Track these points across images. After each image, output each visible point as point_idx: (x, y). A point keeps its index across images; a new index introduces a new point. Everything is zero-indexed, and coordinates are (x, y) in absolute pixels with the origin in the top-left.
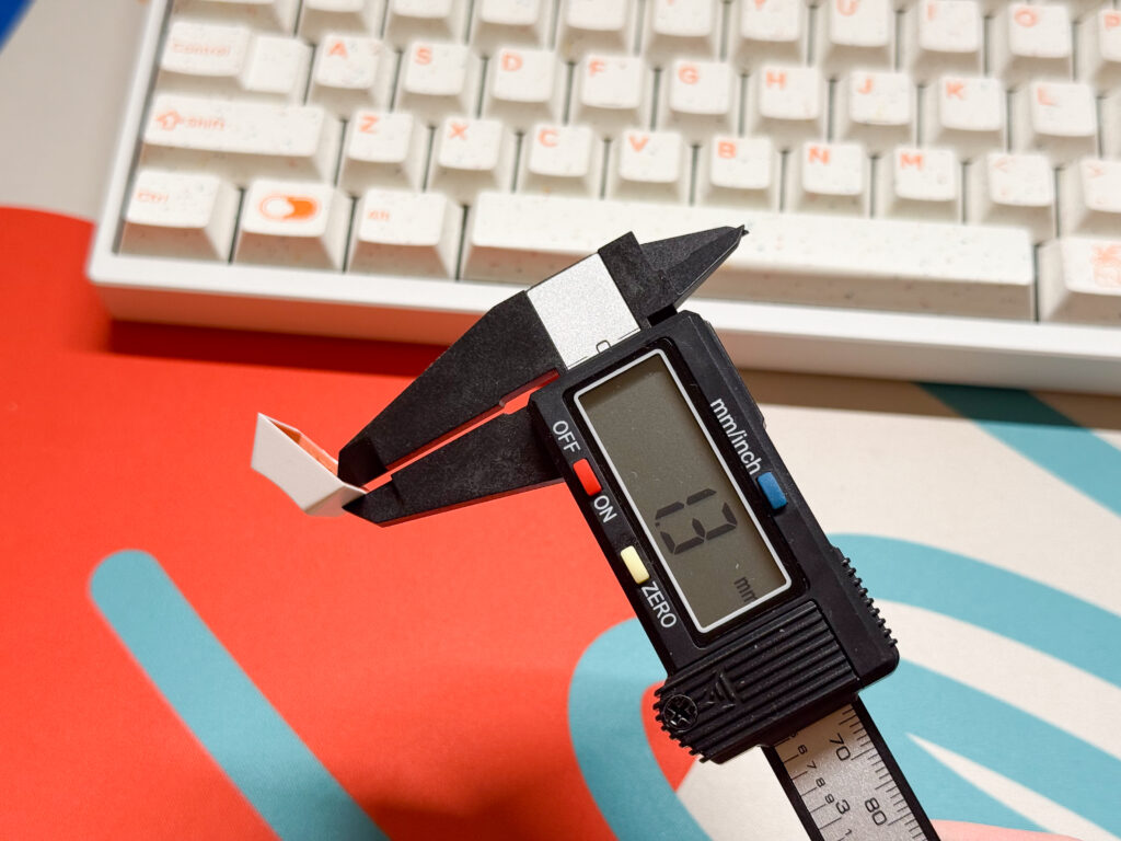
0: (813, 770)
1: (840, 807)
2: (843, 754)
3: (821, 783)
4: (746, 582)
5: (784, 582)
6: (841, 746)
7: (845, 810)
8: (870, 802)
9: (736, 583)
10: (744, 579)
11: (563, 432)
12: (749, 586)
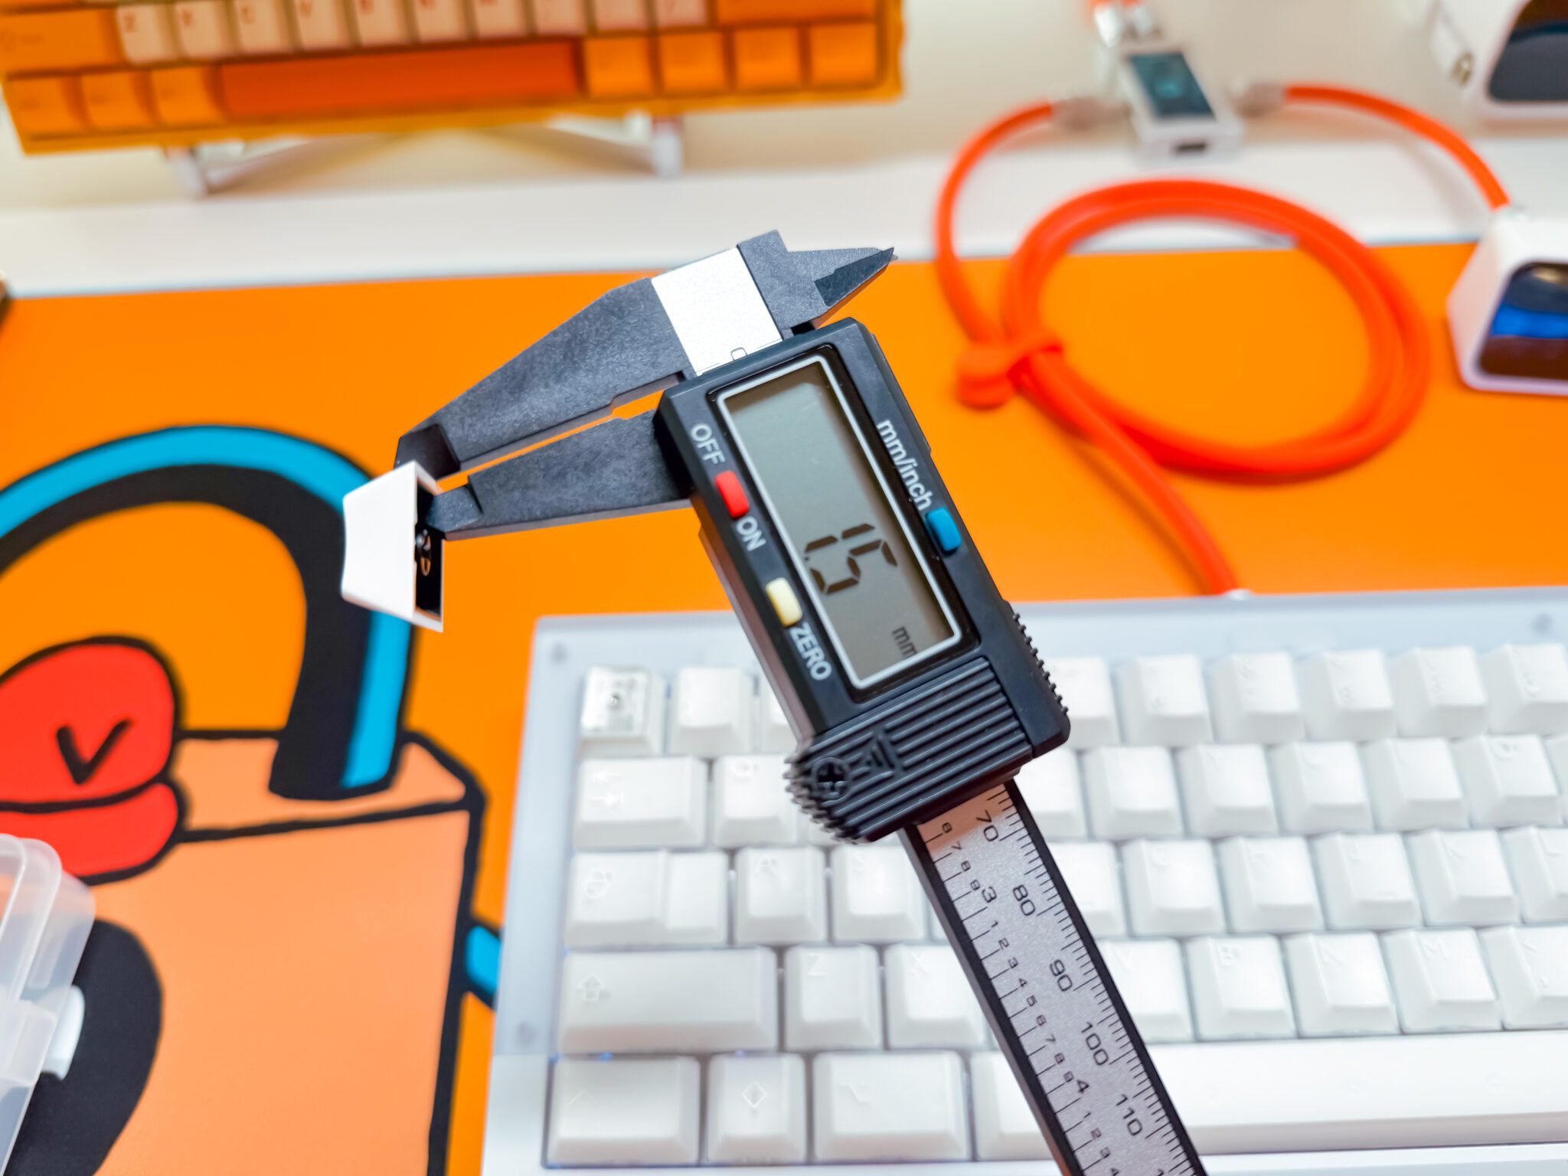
0: (957, 851)
1: (986, 894)
2: (991, 834)
3: (966, 866)
4: (905, 634)
5: (951, 634)
6: (988, 824)
7: (992, 899)
8: (1018, 888)
9: (895, 632)
10: (903, 629)
11: (703, 437)
12: (908, 638)
